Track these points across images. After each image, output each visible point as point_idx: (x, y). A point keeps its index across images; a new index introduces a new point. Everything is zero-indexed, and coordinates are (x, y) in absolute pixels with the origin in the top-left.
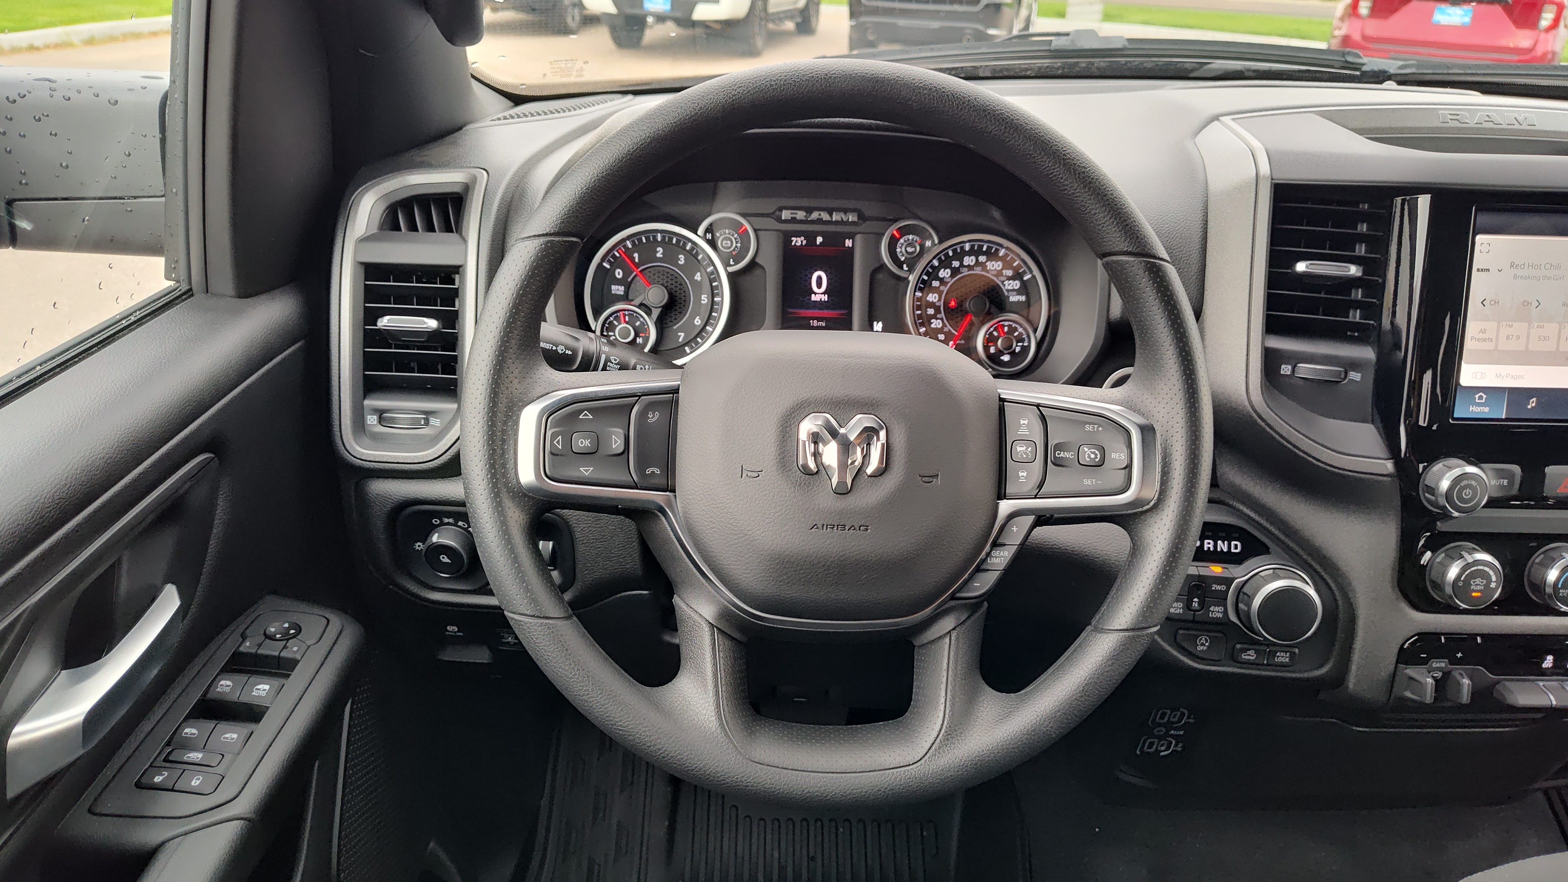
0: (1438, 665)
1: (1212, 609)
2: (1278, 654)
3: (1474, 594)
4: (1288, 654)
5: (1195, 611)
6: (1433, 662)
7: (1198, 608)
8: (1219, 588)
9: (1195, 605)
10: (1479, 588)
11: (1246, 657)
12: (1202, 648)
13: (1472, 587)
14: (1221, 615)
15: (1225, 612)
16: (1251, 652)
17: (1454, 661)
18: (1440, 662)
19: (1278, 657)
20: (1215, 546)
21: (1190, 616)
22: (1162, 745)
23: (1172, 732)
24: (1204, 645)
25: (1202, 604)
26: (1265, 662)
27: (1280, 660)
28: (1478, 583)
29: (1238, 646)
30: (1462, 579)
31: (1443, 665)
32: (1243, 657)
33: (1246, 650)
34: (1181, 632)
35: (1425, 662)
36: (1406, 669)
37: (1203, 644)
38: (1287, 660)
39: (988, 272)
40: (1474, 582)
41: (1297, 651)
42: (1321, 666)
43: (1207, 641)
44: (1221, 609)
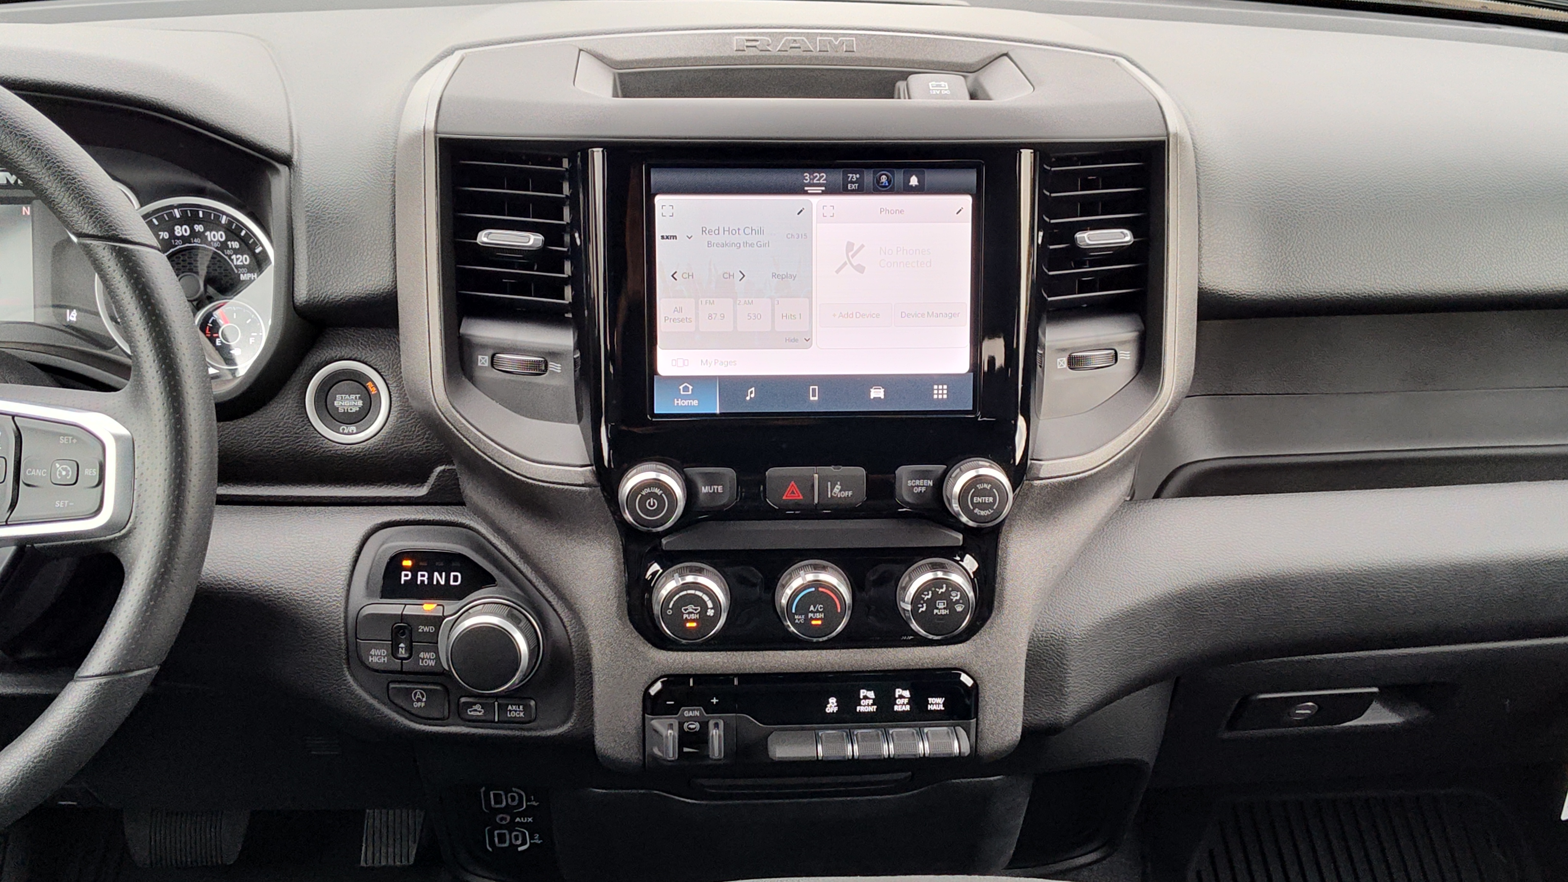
0: (691, 714)
1: (422, 655)
2: (510, 707)
3: (689, 625)
4: (521, 707)
5: (402, 659)
6: (685, 710)
7: (406, 656)
8: (426, 629)
9: (402, 651)
10: (693, 616)
11: (472, 713)
12: (419, 704)
13: (685, 616)
14: (432, 663)
15: (438, 658)
16: (478, 707)
17: (710, 709)
18: (692, 710)
19: (510, 711)
20: (431, 578)
21: (396, 665)
22: (517, 838)
23: (518, 819)
24: (421, 701)
25: (410, 649)
26: (496, 719)
27: (513, 714)
28: (691, 610)
29: (463, 700)
30: (671, 606)
31: (697, 713)
32: (469, 713)
33: (470, 705)
34: (392, 686)
35: (672, 711)
36: (653, 719)
37: (419, 700)
38: (522, 714)
39: (209, 244)
40: (686, 610)
41: (533, 703)
42: (564, 722)
43: (423, 697)
44: (432, 655)
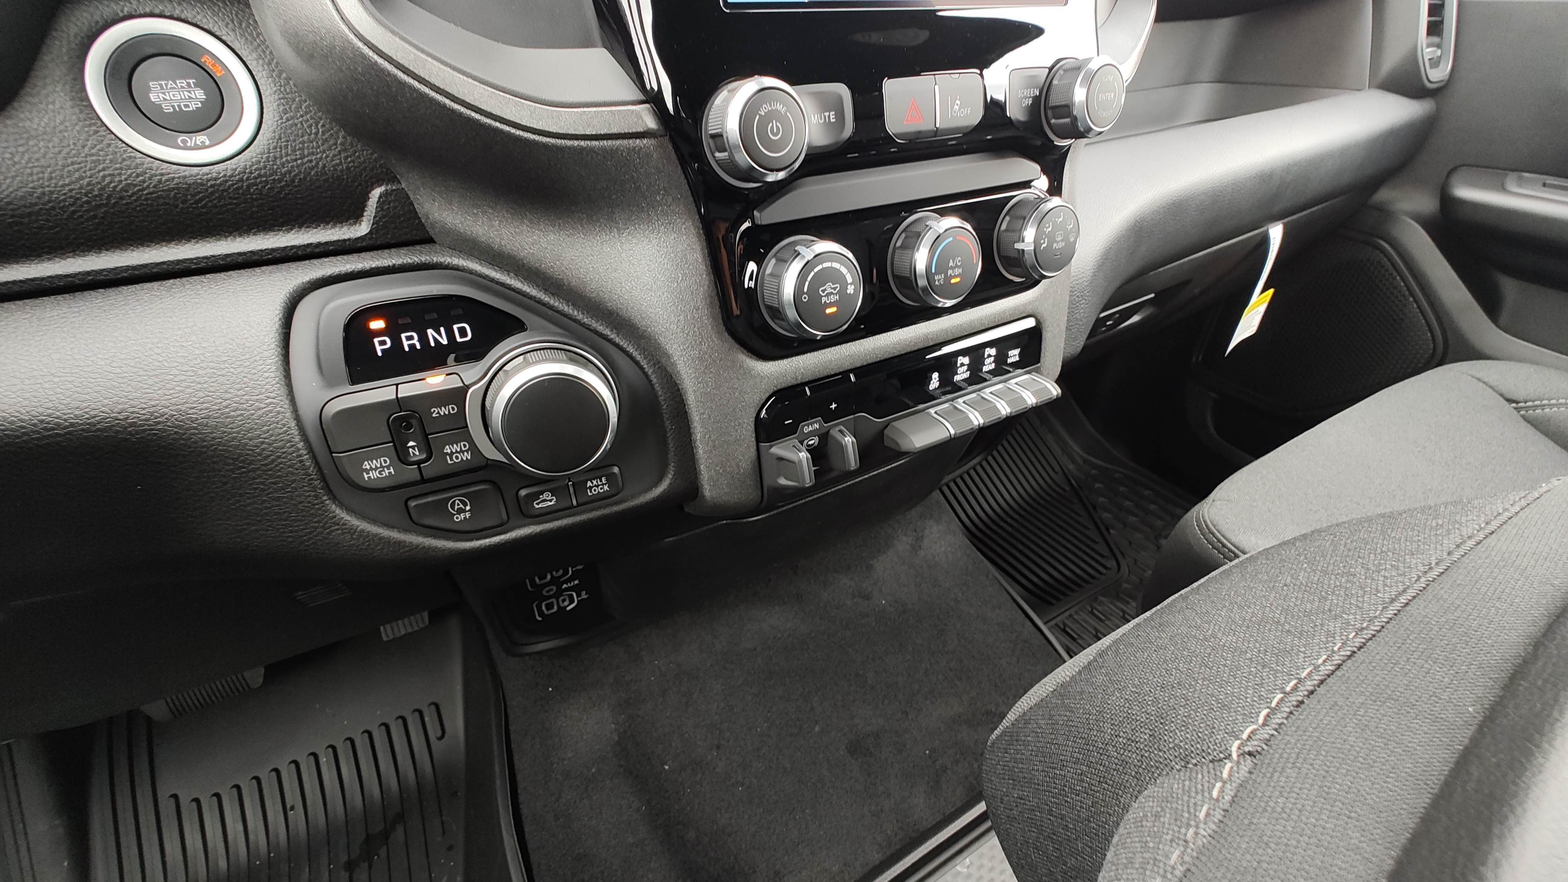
0: (810, 428)
1: (447, 450)
2: (589, 484)
3: (828, 311)
4: (603, 479)
5: (418, 463)
6: (805, 425)
7: (424, 456)
8: (444, 411)
9: (415, 452)
10: (833, 298)
11: (540, 506)
12: (462, 516)
13: (824, 300)
14: (467, 456)
15: (474, 448)
16: (547, 496)
17: (829, 417)
18: (812, 424)
19: (591, 488)
20: (423, 339)
21: (411, 473)
22: (564, 601)
23: (565, 586)
24: (464, 511)
25: (427, 447)
26: (575, 503)
27: (595, 491)
28: (829, 290)
29: (523, 493)
30: (805, 290)
31: (817, 426)
32: (537, 506)
33: (535, 496)
34: (412, 504)
35: (791, 431)
36: (771, 447)
37: (460, 511)
38: (606, 487)
40: (823, 291)
41: (616, 470)
42: (660, 480)
43: (465, 504)
44: (463, 445)
